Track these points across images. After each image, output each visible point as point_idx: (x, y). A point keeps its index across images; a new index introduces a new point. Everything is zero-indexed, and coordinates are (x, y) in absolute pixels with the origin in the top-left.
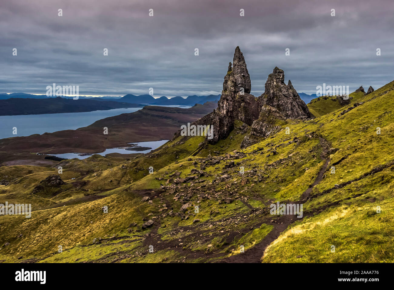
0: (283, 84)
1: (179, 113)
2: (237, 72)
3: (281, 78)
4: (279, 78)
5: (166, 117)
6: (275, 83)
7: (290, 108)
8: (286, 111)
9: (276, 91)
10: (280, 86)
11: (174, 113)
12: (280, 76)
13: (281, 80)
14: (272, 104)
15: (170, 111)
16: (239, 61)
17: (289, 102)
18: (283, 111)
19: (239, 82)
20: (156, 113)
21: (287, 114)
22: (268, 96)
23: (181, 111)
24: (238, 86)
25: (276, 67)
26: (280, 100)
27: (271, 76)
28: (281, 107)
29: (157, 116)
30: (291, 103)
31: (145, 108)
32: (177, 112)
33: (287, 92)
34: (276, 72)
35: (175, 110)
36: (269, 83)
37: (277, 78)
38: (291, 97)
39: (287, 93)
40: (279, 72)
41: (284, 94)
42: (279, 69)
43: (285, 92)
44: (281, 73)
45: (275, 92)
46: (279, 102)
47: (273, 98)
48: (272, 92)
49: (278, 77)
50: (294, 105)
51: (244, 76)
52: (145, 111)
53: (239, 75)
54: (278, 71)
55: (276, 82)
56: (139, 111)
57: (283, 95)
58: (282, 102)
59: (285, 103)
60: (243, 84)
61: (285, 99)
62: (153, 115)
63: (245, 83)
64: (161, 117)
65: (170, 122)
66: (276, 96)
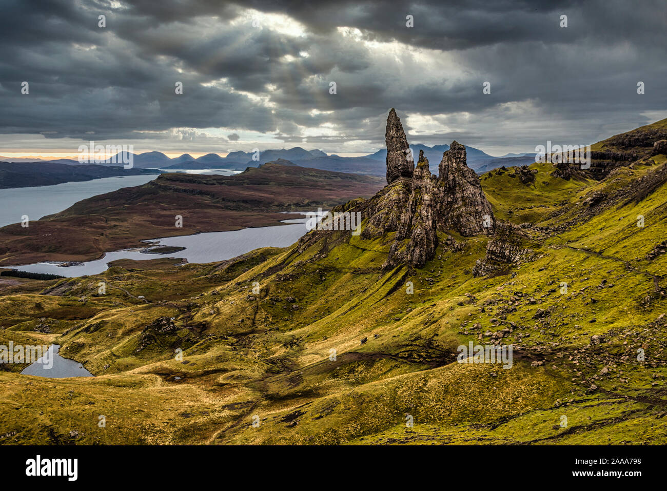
1: (221, 184)
3: (462, 157)
4: (460, 158)
5: (201, 193)
6: (454, 164)
7: (479, 202)
8: (474, 205)
9: (458, 176)
10: (463, 169)
11: (213, 184)
12: (461, 154)
13: (462, 160)
14: (453, 195)
15: (205, 182)
16: (397, 131)
18: (470, 206)
19: (400, 163)
20: (181, 186)
21: (477, 210)
22: (446, 184)
23: (223, 181)
24: (398, 168)
25: (455, 141)
26: (465, 190)
27: (447, 154)
28: (467, 201)
29: (185, 191)
31: (162, 178)
32: (217, 182)
33: (472, 177)
34: (455, 148)
35: (215, 179)
36: (446, 165)
37: (457, 158)
40: (459, 149)
41: (469, 180)
42: (458, 145)
44: (462, 149)
45: (457, 179)
46: (463, 193)
47: (453, 187)
48: (451, 177)
49: (458, 155)
51: (405, 153)
52: (161, 183)
53: (399, 152)
54: (457, 147)
55: (456, 162)
56: (151, 183)
57: (468, 182)
58: (469, 192)
59: (472, 195)
60: (405, 165)
62: (176, 190)
63: (407, 163)
64: (192, 192)
65: (207, 200)
66: (458, 184)
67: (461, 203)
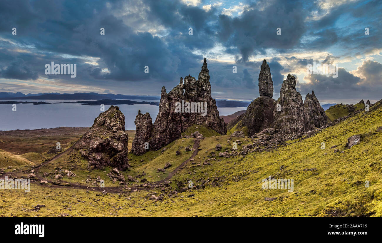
0: (294, 89)
2: (262, 79)
3: (292, 83)
4: (291, 84)
6: (287, 88)
7: (296, 113)
9: (287, 95)
10: (291, 91)
13: (292, 85)
16: (264, 71)
17: (296, 106)
18: (290, 115)
19: (262, 88)
21: (293, 118)
25: (289, 74)
26: (289, 104)
28: (289, 111)
30: (298, 107)
33: (296, 96)
34: (289, 78)
36: (282, 89)
37: (289, 84)
38: (299, 102)
39: (295, 98)
40: (291, 79)
41: (293, 98)
42: (292, 76)
43: (294, 96)
44: (293, 79)
45: (286, 97)
46: (287, 106)
47: (283, 102)
48: (283, 96)
50: (302, 110)
51: (267, 83)
53: (263, 81)
58: (290, 106)
59: (292, 108)
60: (265, 89)
61: (293, 104)
63: (267, 88)
66: (286, 100)
67: (284, 112)
